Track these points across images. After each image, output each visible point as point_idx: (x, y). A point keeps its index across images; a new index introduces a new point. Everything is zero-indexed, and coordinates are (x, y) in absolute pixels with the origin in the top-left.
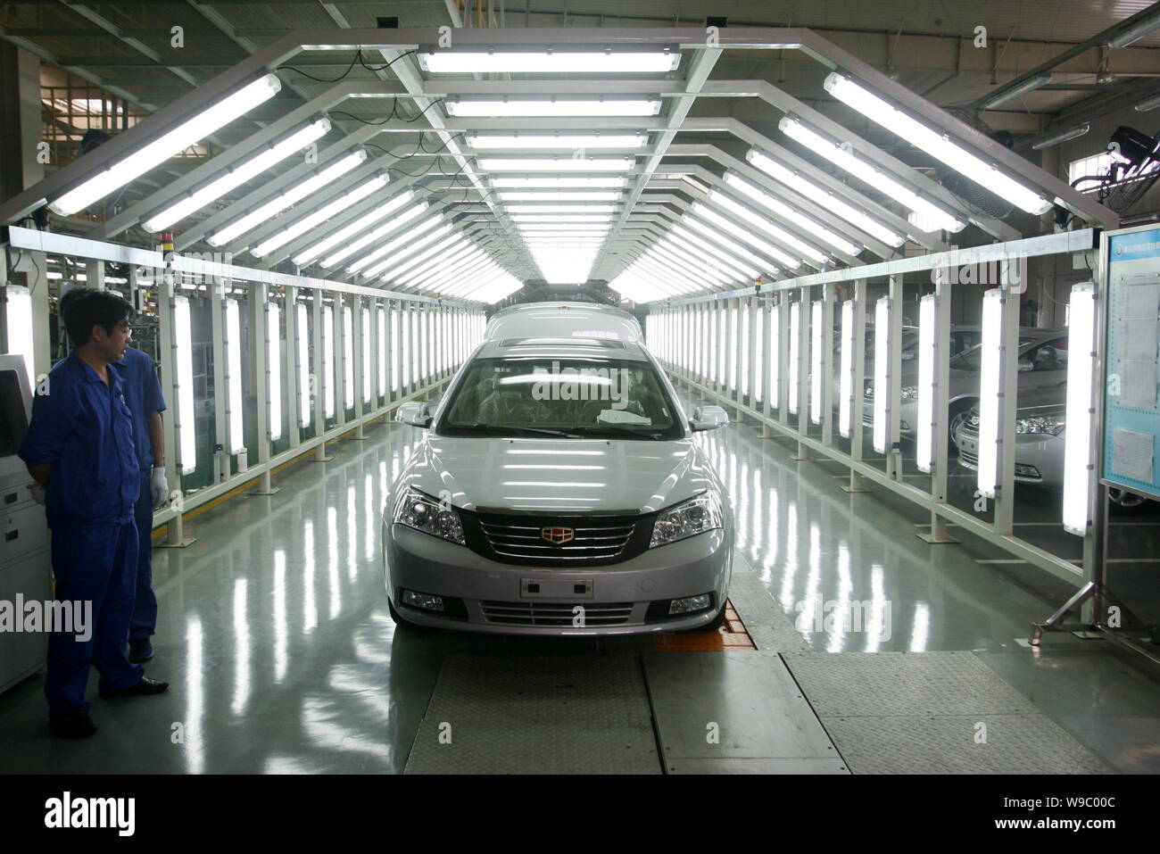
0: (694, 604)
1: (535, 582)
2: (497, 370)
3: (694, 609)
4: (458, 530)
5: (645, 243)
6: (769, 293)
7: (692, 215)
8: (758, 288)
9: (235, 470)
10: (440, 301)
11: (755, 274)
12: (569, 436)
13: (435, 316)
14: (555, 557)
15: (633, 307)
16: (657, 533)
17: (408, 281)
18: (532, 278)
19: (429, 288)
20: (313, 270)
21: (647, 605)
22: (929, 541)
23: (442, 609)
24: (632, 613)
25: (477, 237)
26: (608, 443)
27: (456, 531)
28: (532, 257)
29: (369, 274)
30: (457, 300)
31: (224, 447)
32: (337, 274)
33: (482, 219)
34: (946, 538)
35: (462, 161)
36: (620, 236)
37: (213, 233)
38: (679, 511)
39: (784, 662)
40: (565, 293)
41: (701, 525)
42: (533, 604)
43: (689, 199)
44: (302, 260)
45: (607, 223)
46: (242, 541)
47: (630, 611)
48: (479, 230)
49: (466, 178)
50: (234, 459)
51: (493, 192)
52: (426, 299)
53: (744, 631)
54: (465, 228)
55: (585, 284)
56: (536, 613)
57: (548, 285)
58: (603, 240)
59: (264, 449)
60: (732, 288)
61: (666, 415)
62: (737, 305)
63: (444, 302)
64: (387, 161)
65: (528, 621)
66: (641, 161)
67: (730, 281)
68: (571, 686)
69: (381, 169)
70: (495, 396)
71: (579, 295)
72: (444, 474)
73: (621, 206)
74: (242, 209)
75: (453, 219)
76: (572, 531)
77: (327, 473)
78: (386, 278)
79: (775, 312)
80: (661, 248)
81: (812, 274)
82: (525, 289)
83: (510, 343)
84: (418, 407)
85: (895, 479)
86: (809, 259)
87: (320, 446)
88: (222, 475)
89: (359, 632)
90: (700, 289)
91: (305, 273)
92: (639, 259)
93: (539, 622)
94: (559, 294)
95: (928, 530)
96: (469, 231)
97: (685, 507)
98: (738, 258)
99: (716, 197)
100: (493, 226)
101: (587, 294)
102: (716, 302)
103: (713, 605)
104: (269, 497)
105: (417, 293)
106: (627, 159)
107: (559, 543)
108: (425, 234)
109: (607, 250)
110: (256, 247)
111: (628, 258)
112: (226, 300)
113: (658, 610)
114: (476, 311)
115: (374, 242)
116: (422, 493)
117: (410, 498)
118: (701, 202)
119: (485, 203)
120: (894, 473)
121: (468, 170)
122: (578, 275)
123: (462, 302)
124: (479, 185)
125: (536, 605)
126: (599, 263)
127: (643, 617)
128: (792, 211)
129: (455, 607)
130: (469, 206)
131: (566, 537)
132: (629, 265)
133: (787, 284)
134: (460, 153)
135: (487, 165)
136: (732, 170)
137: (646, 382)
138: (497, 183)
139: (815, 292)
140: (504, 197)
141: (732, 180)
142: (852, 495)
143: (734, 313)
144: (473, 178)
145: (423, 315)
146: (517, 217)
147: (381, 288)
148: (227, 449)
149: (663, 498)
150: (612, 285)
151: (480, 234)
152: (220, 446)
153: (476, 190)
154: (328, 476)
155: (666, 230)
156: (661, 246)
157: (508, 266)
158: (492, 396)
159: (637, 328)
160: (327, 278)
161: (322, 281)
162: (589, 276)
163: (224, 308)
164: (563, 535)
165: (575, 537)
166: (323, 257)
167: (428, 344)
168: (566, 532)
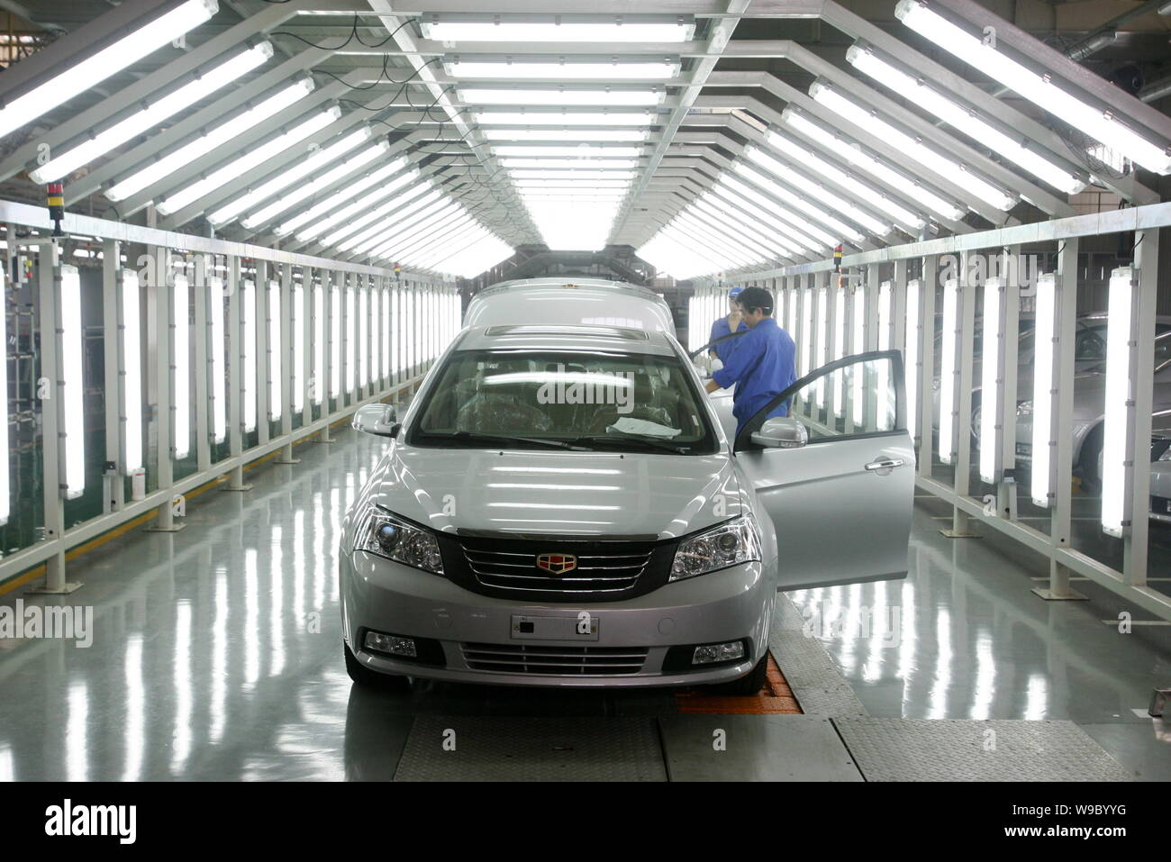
0: (723, 654)
1: (529, 619)
2: (481, 366)
3: (724, 659)
4: (435, 557)
5: (685, 197)
6: (853, 267)
7: (745, 161)
8: (838, 261)
9: (129, 497)
10: (397, 274)
11: (833, 243)
12: (573, 448)
13: (390, 294)
14: (554, 591)
15: (674, 285)
16: (678, 564)
17: (356, 247)
18: (527, 242)
19: (384, 256)
20: (232, 232)
21: (666, 650)
22: (1046, 597)
23: (414, 654)
24: (647, 659)
25: (451, 184)
26: (622, 457)
27: (433, 557)
28: (527, 214)
29: (304, 237)
30: (422, 273)
31: (117, 463)
32: (263, 236)
33: (459, 163)
34: (1070, 595)
35: (436, 90)
36: (650, 186)
37: (112, 183)
38: (706, 537)
39: (836, 728)
40: (574, 265)
41: (733, 557)
42: (527, 647)
43: (742, 141)
44: (219, 218)
45: (630, 170)
46: (138, 590)
47: (644, 658)
48: (455, 177)
49: (441, 110)
50: (128, 481)
51: (476, 128)
52: (379, 271)
53: (790, 695)
54: (436, 174)
55: (604, 251)
56: (530, 659)
57: (550, 251)
58: (624, 192)
59: (166, 471)
60: (805, 260)
61: (696, 423)
62: (811, 284)
63: (403, 276)
64: (338, 90)
65: (520, 669)
66: (674, 92)
67: (800, 251)
68: (571, 749)
69: (330, 100)
70: (478, 399)
71: (595, 266)
72: (418, 492)
73: (650, 148)
74: (152, 153)
75: (420, 162)
76: (575, 560)
77: (245, 506)
78: (327, 242)
79: (860, 294)
80: (706, 204)
81: (908, 243)
82: (516, 258)
83: (498, 332)
84: (381, 411)
85: (1008, 518)
86: (902, 224)
87: (236, 469)
88: (113, 502)
89: (307, 690)
90: (762, 261)
91: (221, 234)
92: (678, 218)
93: (532, 669)
94: (565, 265)
95: (1047, 584)
96: (441, 178)
97: (714, 534)
98: (809, 219)
99: (775, 140)
100: (474, 172)
101: (606, 266)
102: (785, 280)
103: (747, 655)
104: (171, 535)
105: (366, 262)
106: (654, 91)
107: (558, 573)
108: (382, 184)
109: (632, 205)
110: (164, 200)
111: (663, 217)
112: (121, 270)
113: (678, 658)
114: (446, 289)
115: (315, 194)
116: (390, 512)
117: (376, 518)
118: (757, 145)
119: (465, 142)
120: (1007, 510)
121: (445, 102)
122: (592, 238)
123: (427, 275)
124: (457, 120)
125: (529, 649)
126: (621, 221)
127: (660, 667)
128: (872, 160)
129: (430, 651)
130: (443, 145)
131: (567, 566)
132: (664, 226)
133: (876, 256)
134: (434, 80)
135: (469, 96)
136: (794, 106)
137: (674, 384)
138: (482, 118)
139: (914, 267)
140: (491, 135)
141: (793, 120)
142: (955, 540)
143: (808, 295)
144: (450, 111)
145: (375, 294)
146: (508, 160)
147: (319, 255)
148: (120, 468)
149: (686, 523)
150: (640, 253)
151: (456, 183)
152: (112, 463)
153: (455, 125)
154: (247, 509)
155: (713, 179)
156: (707, 202)
157: (493, 224)
158: (474, 399)
159: (666, 313)
160: (249, 241)
161: (241, 245)
162: (608, 240)
163: (119, 281)
164: (564, 563)
165: (578, 565)
166: (246, 215)
167: (381, 334)
168: (567, 560)
